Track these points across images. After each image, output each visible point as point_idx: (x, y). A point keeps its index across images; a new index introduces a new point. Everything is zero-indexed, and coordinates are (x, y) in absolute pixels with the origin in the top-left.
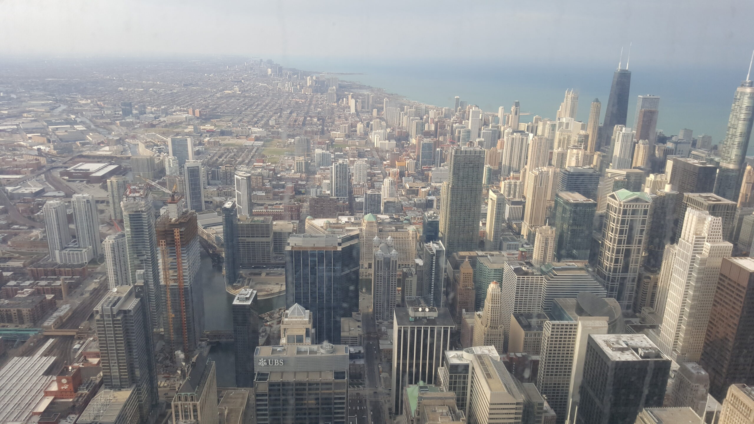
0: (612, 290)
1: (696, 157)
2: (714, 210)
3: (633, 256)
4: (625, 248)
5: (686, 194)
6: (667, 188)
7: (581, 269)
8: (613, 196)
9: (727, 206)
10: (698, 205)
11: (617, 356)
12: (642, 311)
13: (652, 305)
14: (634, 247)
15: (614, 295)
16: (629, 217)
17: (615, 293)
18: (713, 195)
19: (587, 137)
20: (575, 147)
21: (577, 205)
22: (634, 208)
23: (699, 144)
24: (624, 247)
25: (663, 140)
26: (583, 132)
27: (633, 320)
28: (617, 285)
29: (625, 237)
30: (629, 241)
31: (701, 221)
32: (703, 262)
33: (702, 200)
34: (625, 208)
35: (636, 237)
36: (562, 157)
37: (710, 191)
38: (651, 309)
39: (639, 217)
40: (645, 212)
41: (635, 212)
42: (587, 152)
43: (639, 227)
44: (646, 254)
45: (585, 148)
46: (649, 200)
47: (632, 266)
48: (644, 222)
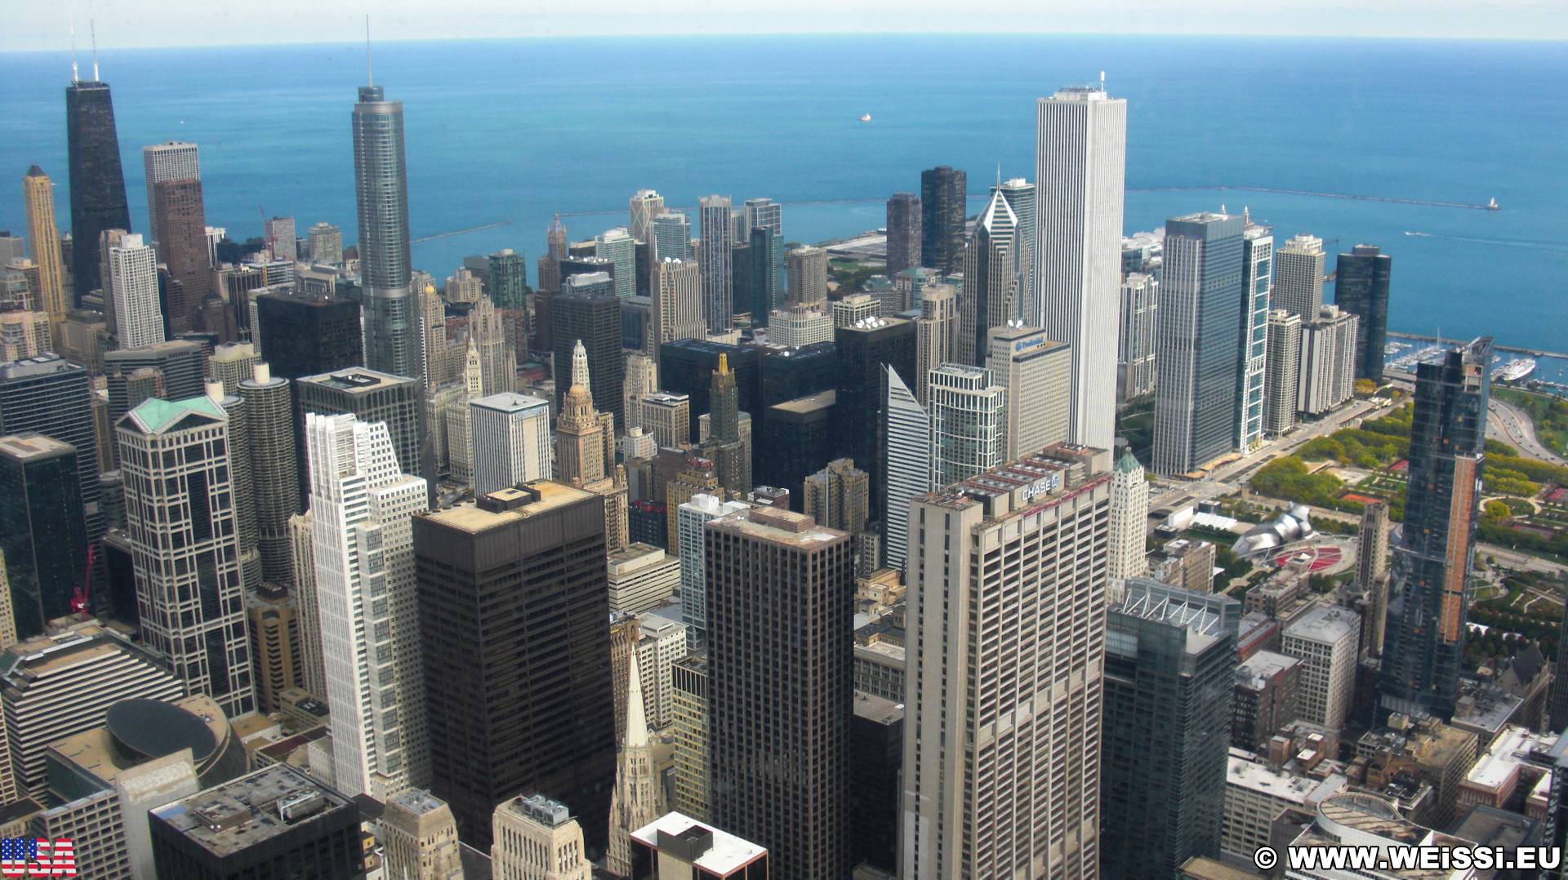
0: (194, 671)
2: (368, 407)
3: (222, 569)
4: (194, 553)
5: (303, 381)
6: (263, 375)
7: (96, 642)
8: (130, 424)
9: (399, 392)
10: (334, 402)
11: (229, 842)
12: (282, 704)
13: (299, 681)
14: (217, 543)
15: (202, 684)
16: (184, 469)
17: (205, 679)
18: (364, 371)
22: (190, 443)
24: (191, 551)
28: (201, 654)
29: (186, 524)
30: (202, 530)
31: (345, 439)
33: (340, 388)
34: (168, 448)
35: (217, 517)
37: (356, 361)
38: (299, 691)
39: (209, 464)
40: (219, 448)
41: (194, 453)
42: (42, 317)
43: (214, 490)
44: (254, 554)
45: (37, 307)
46: (224, 416)
47: (225, 595)
48: (222, 474)
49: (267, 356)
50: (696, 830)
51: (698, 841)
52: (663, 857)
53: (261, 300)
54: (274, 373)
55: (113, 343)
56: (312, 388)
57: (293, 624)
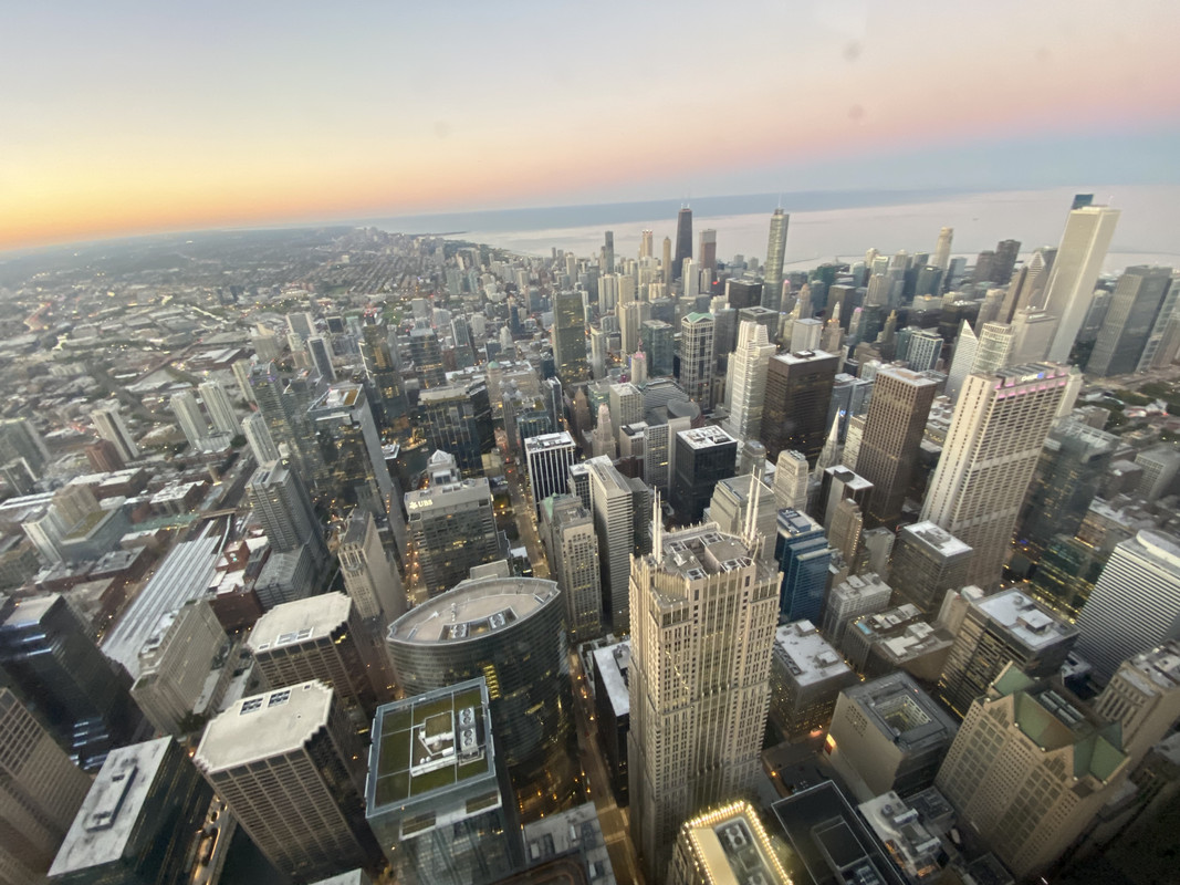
0: (693, 395)
1: (747, 278)
2: (761, 320)
3: (706, 366)
5: (740, 310)
6: (727, 307)
7: (667, 383)
8: (686, 320)
9: (771, 316)
10: (749, 318)
11: (697, 446)
12: (717, 407)
13: (723, 401)
14: (706, 358)
16: (699, 335)
17: (695, 397)
18: (760, 307)
19: (662, 271)
20: (655, 282)
21: (660, 330)
22: (703, 327)
23: (749, 266)
24: (698, 359)
25: (722, 266)
26: (659, 268)
27: (711, 415)
28: (696, 390)
29: (698, 352)
30: (702, 354)
31: (752, 330)
32: (756, 362)
33: (753, 313)
34: (696, 328)
35: (707, 350)
36: (646, 290)
37: (759, 305)
38: (722, 404)
39: (707, 334)
40: (711, 329)
41: (703, 330)
42: (664, 285)
43: (707, 342)
44: (715, 362)
45: (663, 282)
46: (714, 319)
47: (705, 373)
48: (711, 337)
49: (729, 301)
50: (848, 473)
51: (847, 477)
52: (834, 479)
53: (731, 283)
54: (731, 307)
55: (682, 294)
56: (743, 314)
57: (724, 385)
